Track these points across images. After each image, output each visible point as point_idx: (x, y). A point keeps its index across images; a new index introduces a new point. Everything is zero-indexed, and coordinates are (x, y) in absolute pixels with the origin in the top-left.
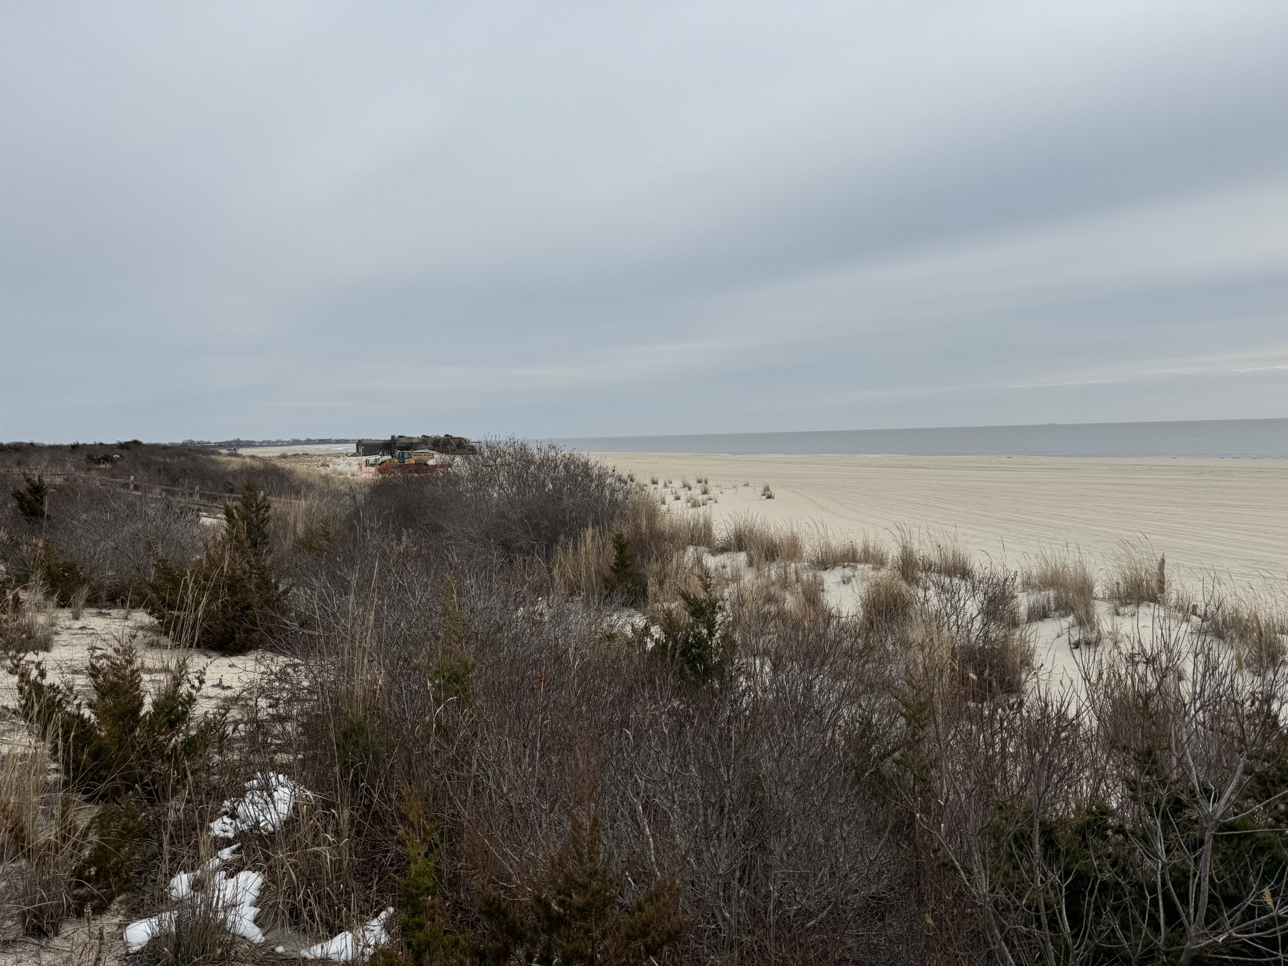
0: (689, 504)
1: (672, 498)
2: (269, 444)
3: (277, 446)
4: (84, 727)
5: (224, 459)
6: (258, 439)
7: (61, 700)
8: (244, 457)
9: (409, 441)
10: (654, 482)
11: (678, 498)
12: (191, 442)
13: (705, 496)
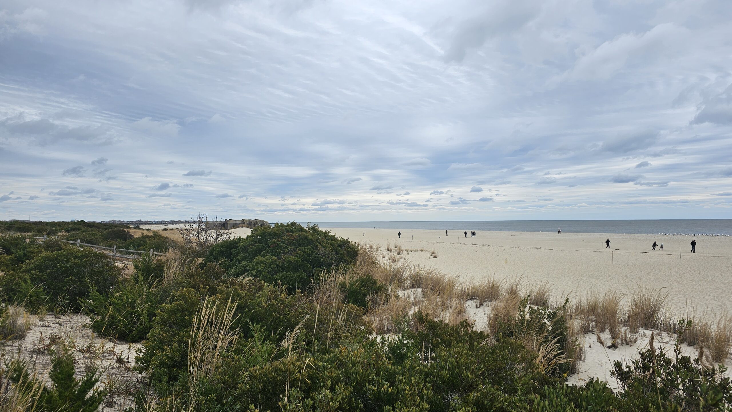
0: (390, 260)
1: (381, 256)
2: (157, 223)
3: (162, 224)
5: (132, 231)
6: (151, 220)
8: (143, 230)
9: (235, 222)
10: (371, 247)
11: (384, 257)
12: (114, 221)
13: (399, 255)
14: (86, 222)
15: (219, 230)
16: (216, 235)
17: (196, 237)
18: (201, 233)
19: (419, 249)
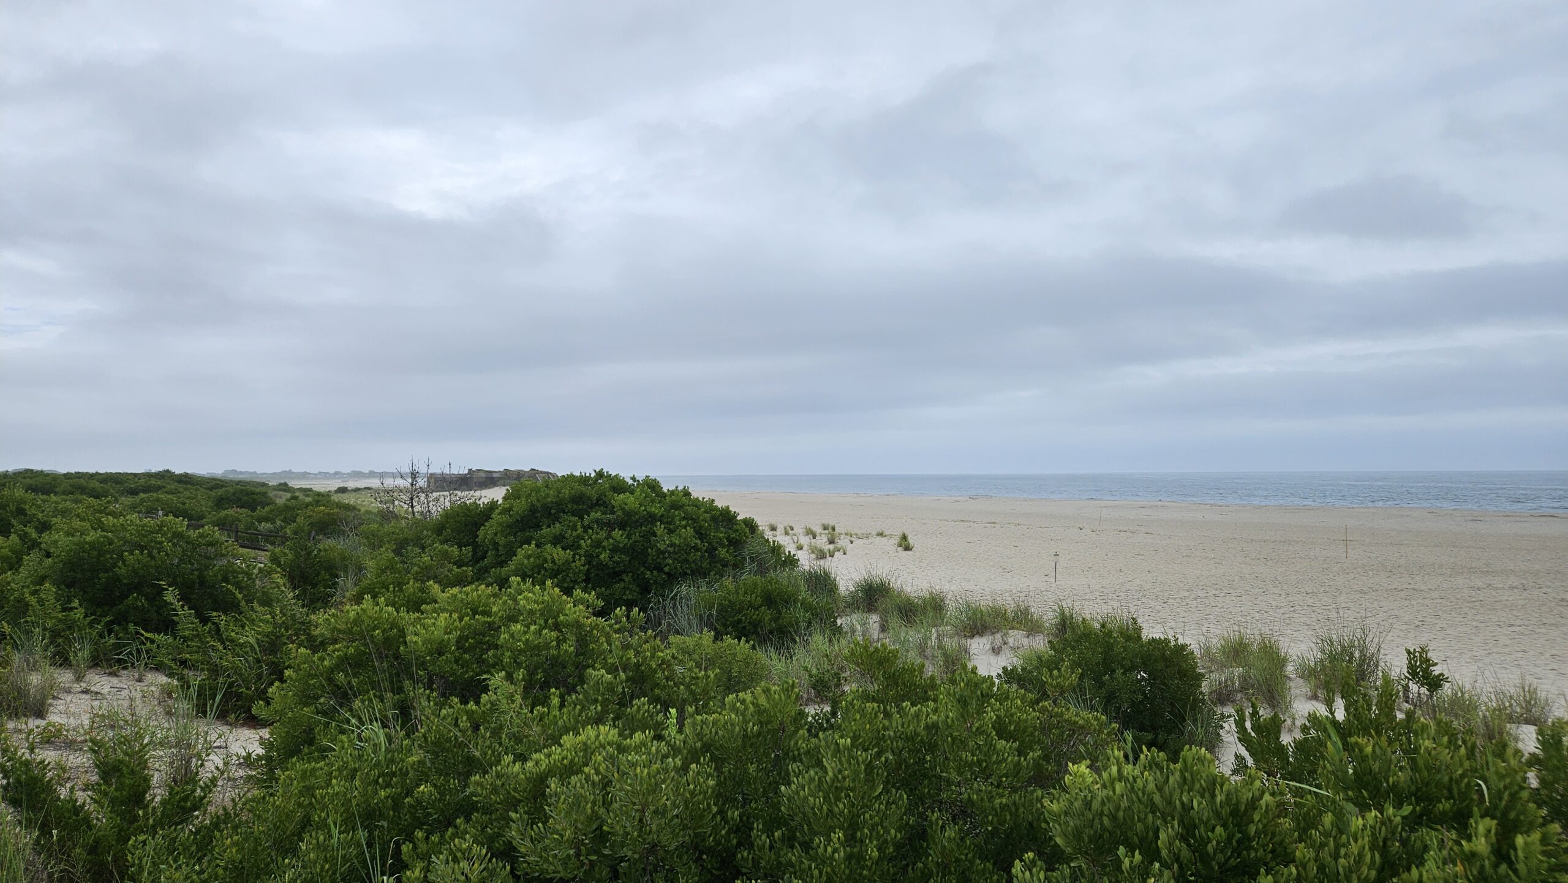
0: (813, 556)
1: (795, 546)
2: (325, 475)
3: (335, 478)
4: (78, 815)
5: (271, 494)
6: (314, 469)
7: (51, 779)
9: (489, 475)
10: (773, 529)
11: (800, 548)
12: (234, 471)
13: (831, 547)
14: (177, 475)
15: (456, 492)
16: (450, 501)
17: (406, 506)
18: (417, 497)
19: (874, 533)
